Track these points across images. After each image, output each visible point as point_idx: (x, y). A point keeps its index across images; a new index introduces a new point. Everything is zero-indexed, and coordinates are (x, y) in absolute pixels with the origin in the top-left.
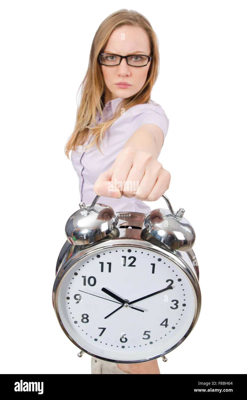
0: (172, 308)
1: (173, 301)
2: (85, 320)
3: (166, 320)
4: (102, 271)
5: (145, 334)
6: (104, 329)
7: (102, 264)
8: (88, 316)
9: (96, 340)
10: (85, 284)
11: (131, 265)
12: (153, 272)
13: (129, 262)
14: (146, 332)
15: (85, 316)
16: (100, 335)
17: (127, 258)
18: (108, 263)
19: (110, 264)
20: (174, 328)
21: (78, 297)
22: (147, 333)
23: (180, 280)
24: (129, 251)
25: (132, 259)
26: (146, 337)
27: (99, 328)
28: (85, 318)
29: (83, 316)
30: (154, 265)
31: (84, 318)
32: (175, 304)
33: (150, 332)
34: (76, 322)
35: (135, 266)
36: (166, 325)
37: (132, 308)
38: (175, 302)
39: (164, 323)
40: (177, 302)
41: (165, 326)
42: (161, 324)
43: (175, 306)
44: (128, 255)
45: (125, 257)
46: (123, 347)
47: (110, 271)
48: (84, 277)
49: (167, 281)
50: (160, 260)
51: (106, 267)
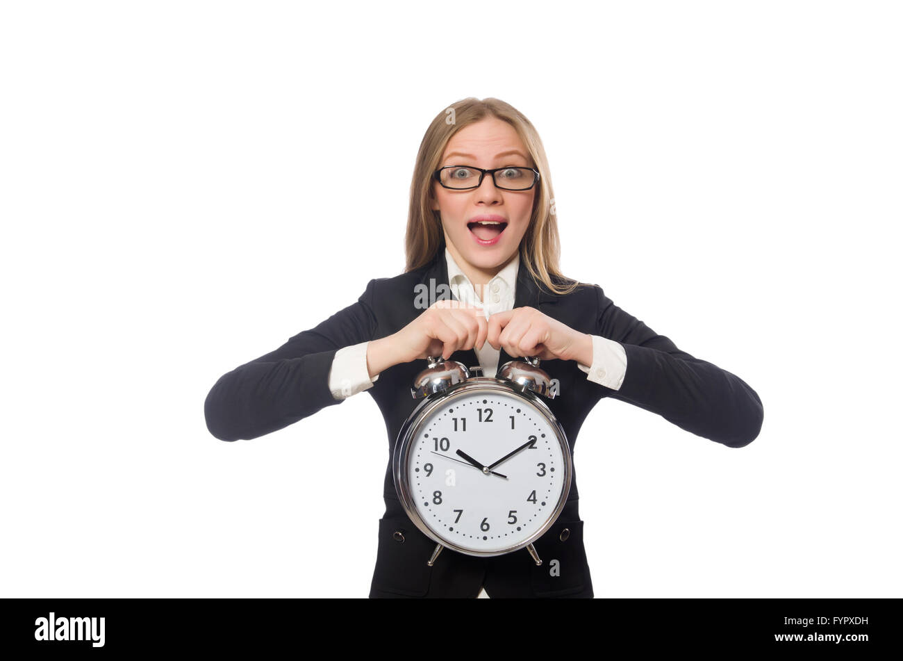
0: (538, 474)
1: (539, 465)
2: (437, 500)
3: (534, 492)
4: (456, 430)
5: (510, 516)
6: (461, 511)
7: (455, 420)
8: (440, 494)
9: (451, 529)
10: (436, 449)
11: (487, 420)
12: (513, 428)
13: (485, 416)
14: (511, 512)
15: (437, 494)
16: (456, 521)
17: (483, 411)
18: (462, 419)
19: (464, 420)
20: (544, 504)
21: (429, 468)
22: (512, 514)
23: (543, 436)
24: (485, 402)
25: (489, 412)
26: (512, 520)
27: (455, 511)
28: (438, 498)
29: (434, 494)
30: (512, 418)
31: (436, 497)
32: (542, 469)
33: (515, 512)
34: (426, 504)
35: (492, 421)
36: (534, 501)
37: (493, 473)
38: (541, 466)
39: (532, 498)
40: (544, 465)
41: (532, 502)
42: (529, 500)
43: (541, 473)
44: (484, 407)
45: (480, 410)
46: (485, 538)
47: (464, 430)
48: (436, 439)
49: (530, 438)
50: (519, 411)
51: (460, 423)
